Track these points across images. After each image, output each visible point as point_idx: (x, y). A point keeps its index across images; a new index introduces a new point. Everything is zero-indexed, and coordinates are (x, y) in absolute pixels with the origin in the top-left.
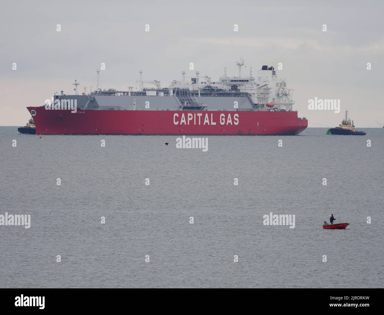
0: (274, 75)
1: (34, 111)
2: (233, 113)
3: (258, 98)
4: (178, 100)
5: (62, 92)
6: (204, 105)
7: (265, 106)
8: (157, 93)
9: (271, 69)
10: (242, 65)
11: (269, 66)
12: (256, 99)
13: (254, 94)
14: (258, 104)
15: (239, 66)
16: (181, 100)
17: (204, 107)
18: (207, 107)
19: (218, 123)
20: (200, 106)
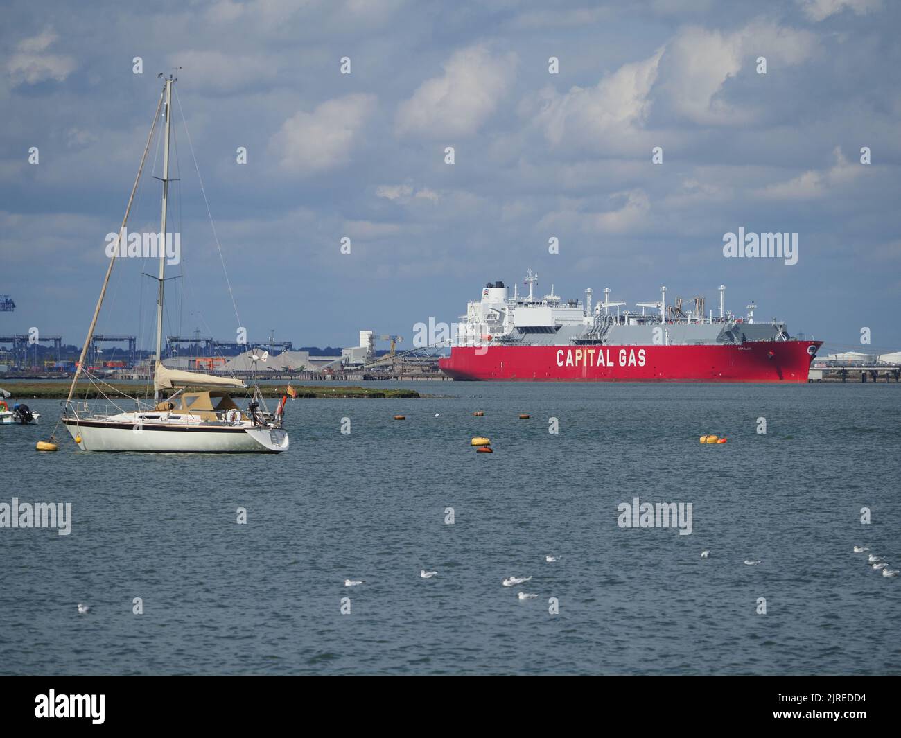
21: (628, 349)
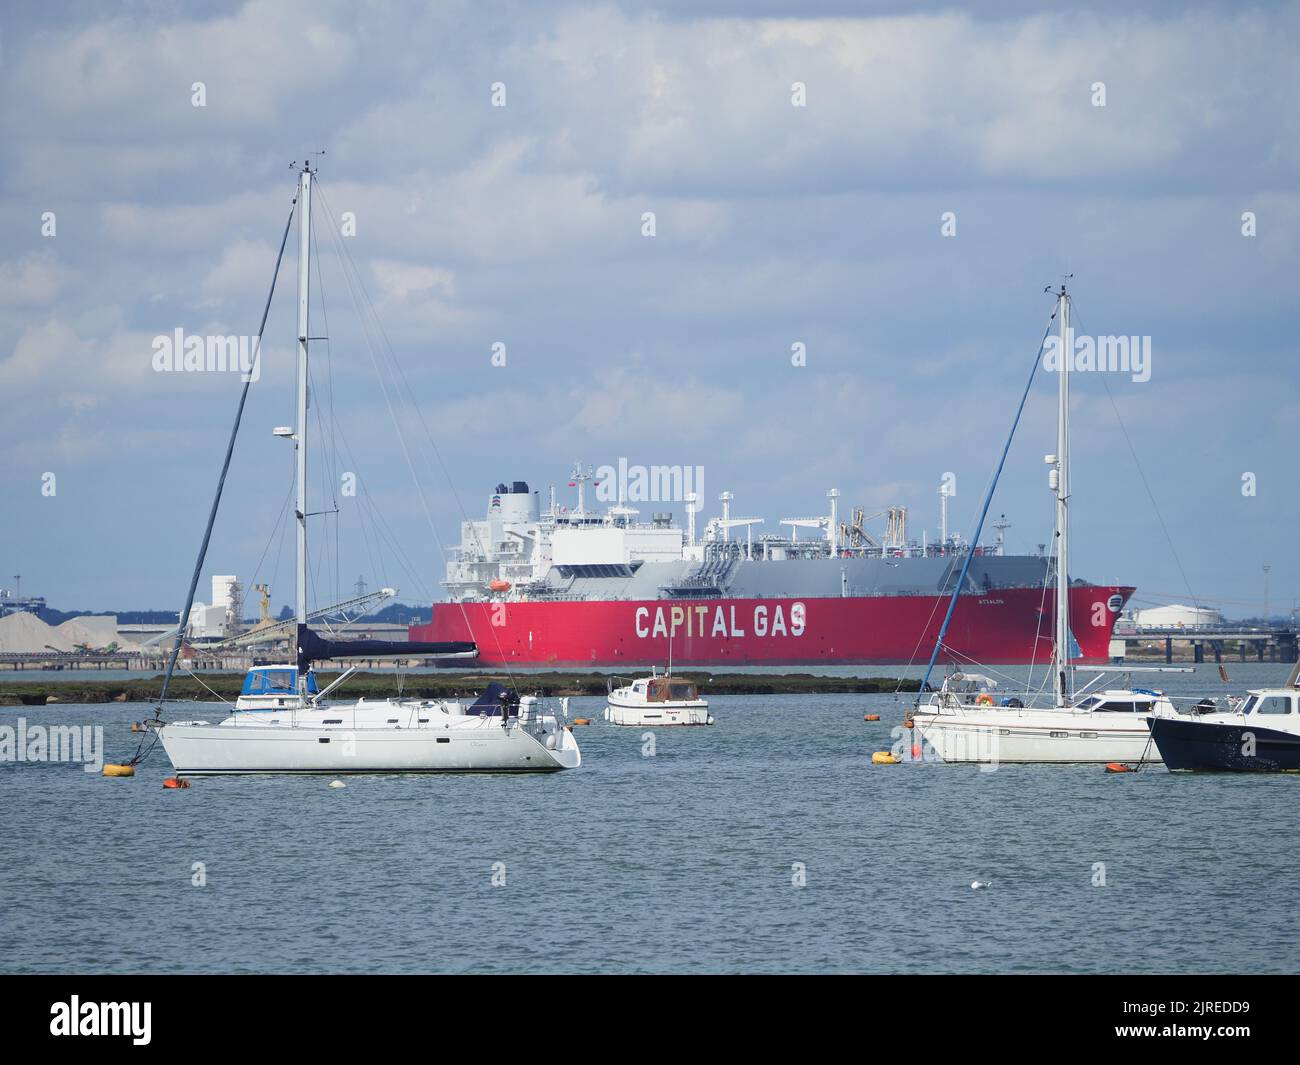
21: (771, 604)
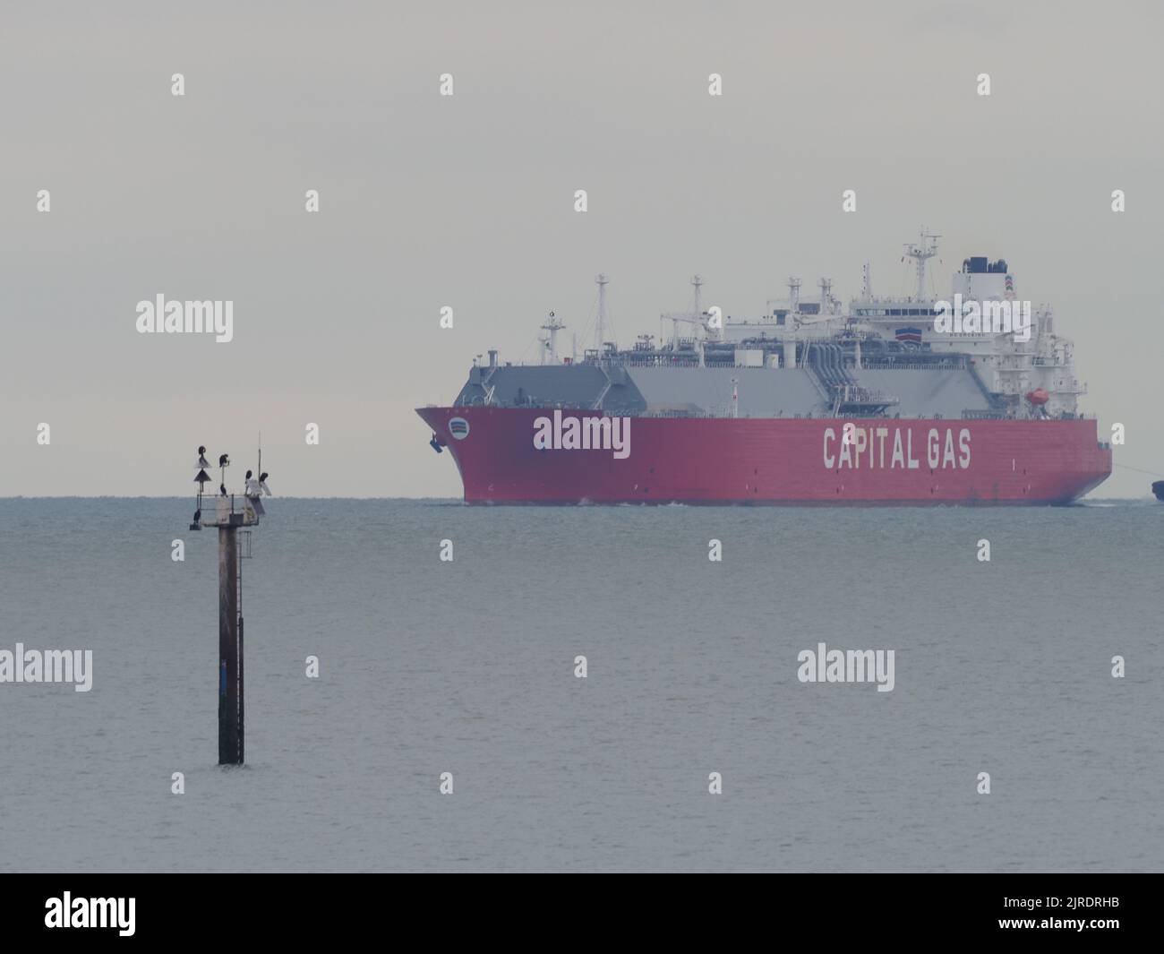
0: (1009, 291)
1: (462, 420)
2: (956, 426)
3: (1002, 373)
4: (818, 383)
5: (492, 354)
6: (888, 400)
7: (1023, 401)
8: (764, 357)
9: (1000, 268)
10: (930, 255)
11: (992, 260)
12: (996, 376)
13: (984, 358)
14: (1002, 394)
15: (914, 260)
16: (823, 381)
17: (886, 406)
18: (895, 404)
19: (924, 464)
20: (872, 401)
